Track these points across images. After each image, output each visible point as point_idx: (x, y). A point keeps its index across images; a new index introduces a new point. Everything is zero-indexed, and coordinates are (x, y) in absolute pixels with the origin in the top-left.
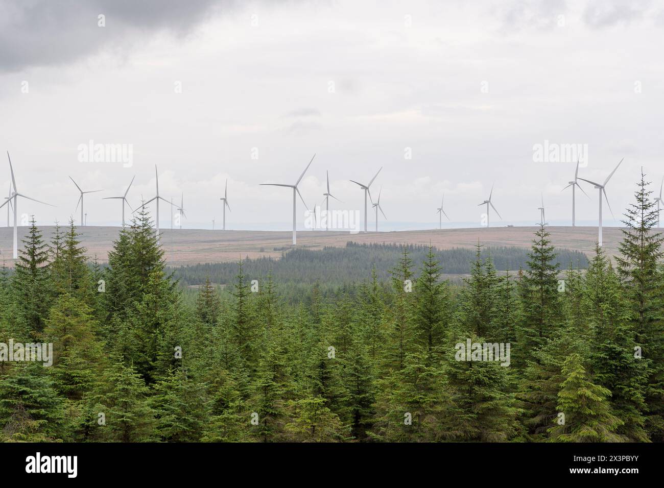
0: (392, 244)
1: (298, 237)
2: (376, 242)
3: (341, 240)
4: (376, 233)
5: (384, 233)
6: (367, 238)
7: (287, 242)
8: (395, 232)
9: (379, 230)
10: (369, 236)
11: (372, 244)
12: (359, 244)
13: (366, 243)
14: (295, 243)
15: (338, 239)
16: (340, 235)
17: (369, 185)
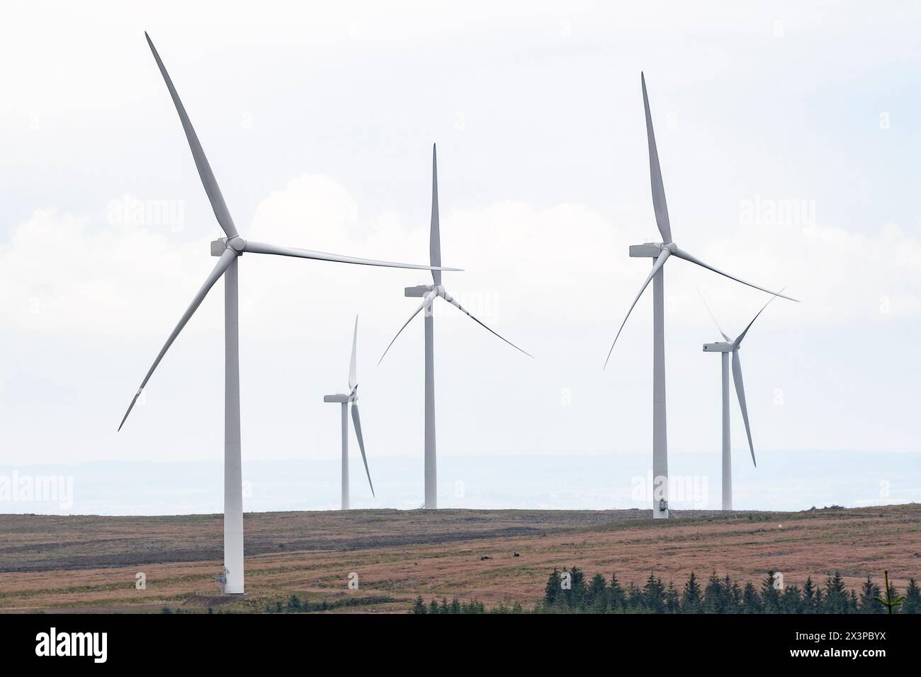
0: (821, 582)
1: (250, 550)
2: (721, 575)
3: (515, 563)
4: (725, 517)
5: (768, 517)
6: (671, 552)
7: (188, 578)
8: (835, 512)
9: (740, 504)
10: (681, 539)
11: (703, 584)
12: (623, 584)
13: (665, 579)
14: (235, 583)
15: (497, 559)
16: (510, 532)
17: (664, 226)
